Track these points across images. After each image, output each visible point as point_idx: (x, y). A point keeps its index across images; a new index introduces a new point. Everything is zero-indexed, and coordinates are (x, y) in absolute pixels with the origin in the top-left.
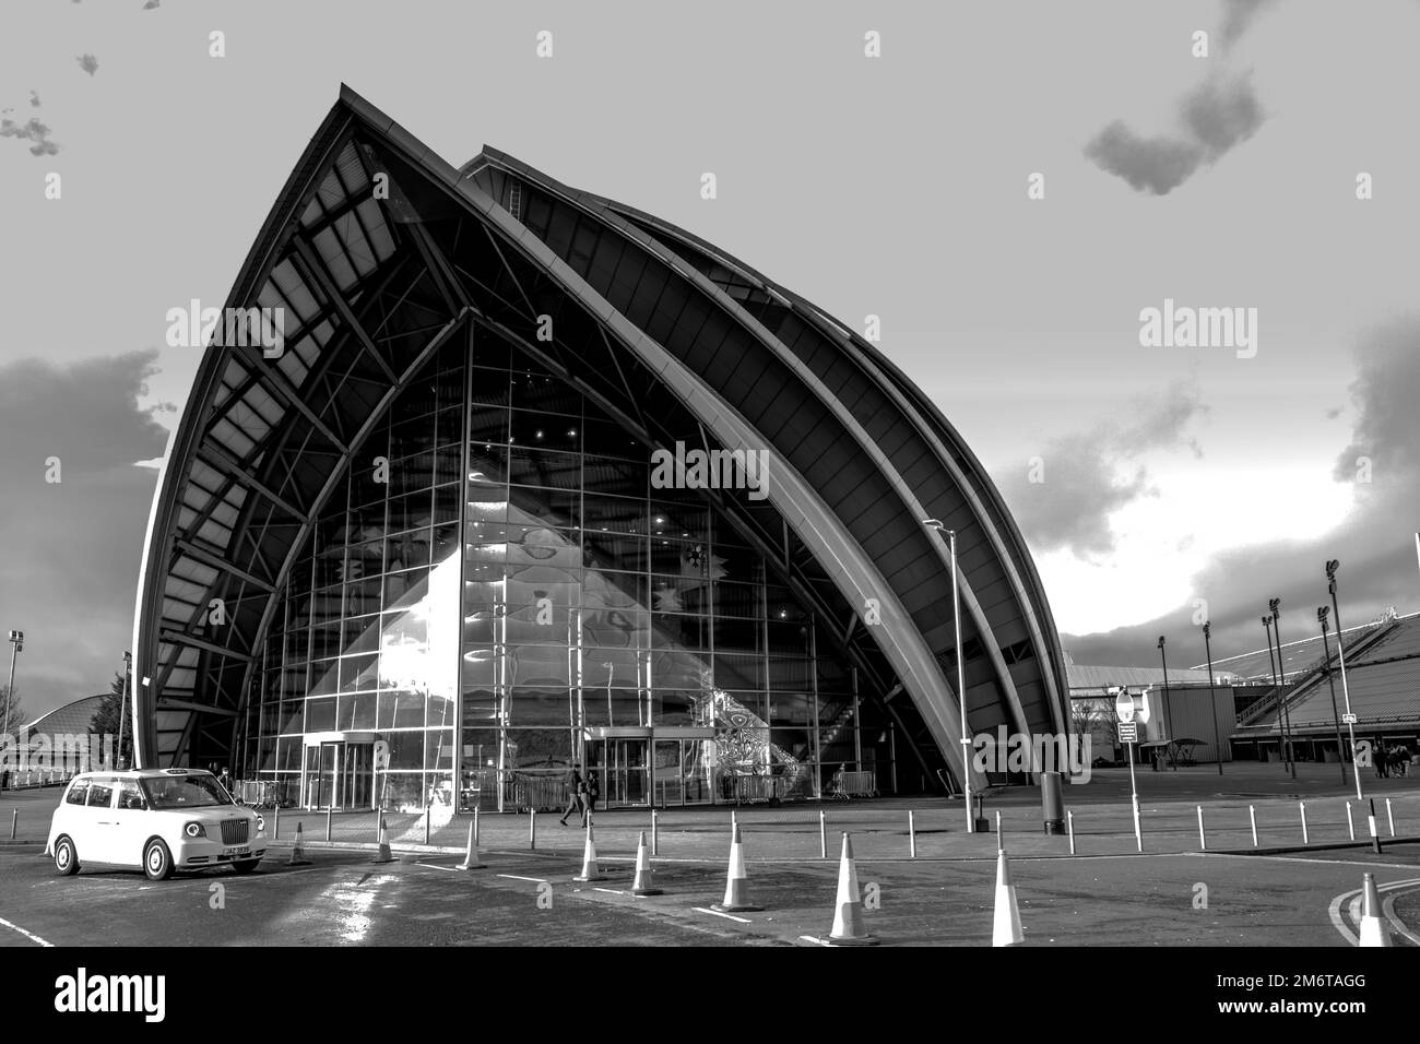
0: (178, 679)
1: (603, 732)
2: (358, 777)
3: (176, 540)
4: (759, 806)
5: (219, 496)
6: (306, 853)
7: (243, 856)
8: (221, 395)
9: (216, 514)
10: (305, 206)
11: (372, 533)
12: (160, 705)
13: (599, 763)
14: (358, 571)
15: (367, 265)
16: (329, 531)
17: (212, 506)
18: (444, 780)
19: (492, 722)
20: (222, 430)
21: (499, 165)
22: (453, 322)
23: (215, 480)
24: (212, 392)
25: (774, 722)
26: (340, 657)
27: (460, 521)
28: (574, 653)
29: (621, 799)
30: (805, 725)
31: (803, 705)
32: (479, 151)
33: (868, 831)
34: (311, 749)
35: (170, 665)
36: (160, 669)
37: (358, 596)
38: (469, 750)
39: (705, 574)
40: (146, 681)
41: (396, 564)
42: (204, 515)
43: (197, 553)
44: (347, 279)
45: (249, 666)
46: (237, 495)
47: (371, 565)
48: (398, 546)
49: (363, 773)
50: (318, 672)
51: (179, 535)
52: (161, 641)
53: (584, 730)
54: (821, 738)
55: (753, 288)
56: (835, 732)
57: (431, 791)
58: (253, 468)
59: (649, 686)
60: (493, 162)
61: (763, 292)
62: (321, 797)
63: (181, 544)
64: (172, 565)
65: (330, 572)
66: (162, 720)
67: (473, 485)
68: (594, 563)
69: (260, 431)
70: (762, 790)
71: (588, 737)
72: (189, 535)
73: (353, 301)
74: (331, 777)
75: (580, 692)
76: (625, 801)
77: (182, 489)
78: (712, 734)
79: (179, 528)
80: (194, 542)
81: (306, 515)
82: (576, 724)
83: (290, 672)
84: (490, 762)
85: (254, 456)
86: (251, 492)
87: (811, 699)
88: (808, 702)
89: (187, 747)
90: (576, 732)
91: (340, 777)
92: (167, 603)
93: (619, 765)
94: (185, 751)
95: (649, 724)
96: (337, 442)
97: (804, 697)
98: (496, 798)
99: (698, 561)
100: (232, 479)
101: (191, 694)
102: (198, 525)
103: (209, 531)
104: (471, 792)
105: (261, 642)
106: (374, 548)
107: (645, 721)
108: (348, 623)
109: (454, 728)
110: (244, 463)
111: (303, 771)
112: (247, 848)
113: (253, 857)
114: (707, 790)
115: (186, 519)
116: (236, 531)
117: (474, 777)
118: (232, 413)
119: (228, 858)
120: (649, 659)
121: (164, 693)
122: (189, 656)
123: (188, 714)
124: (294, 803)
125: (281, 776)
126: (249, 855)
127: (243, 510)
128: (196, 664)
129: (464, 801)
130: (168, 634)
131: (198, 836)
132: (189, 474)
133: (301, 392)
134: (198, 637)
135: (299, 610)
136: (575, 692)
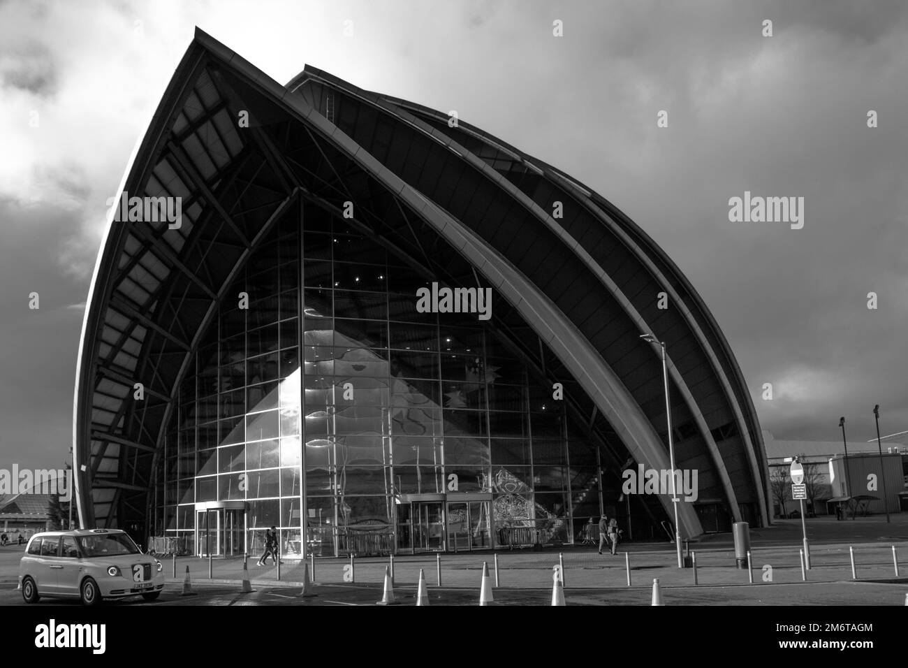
0: (106, 465)
1: (410, 498)
2: (234, 533)
3: (99, 366)
4: (527, 550)
5: (126, 334)
6: (192, 587)
7: (148, 589)
8: (124, 261)
9: (125, 347)
10: (175, 120)
11: (237, 357)
12: (94, 484)
13: (408, 521)
14: (228, 385)
15: (223, 159)
16: (206, 356)
17: (122, 342)
18: (295, 534)
19: (328, 492)
20: (126, 286)
21: (317, 79)
22: (288, 199)
23: (123, 322)
24: (118, 259)
25: (537, 488)
26: (218, 447)
27: (299, 346)
28: (387, 440)
29: (424, 546)
30: (561, 489)
31: (558, 474)
32: (302, 69)
33: (603, 568)
34: (201, 514)
35: (100, 456)
36: (93, 459)
37: (229, 403)
38: (312, 513)
39: (483, 380)
40: (83, 468)
41: (256, 378)
42: (117, 348)
43: (114, 375)
44: (209, 171)
45: (155, 455)
46: (140, 332)
47: (237, 380)
48: (256, 366)
49: (238, 530)
50: (203, 459)
51: (100, 363)
52: (93, 439)
53: (395, 497)
54: (573, 499)
55: (514, 162)
56: (584, 494)
57: (286, 543)
58: (150, 313)
59: (443, 463)
60: (312, 77)
61: (521, 164)
62: (209, 548)
63: (102, 369)
64: (96, 385)
65: (208, 387)
66: (97, 495)
67: (307, 318)
68: (400, 373)
69: (153, 286)
70: (529, 538)
71: (398, 502)
72: (108, 362)
73: (215, 187)
74: (215, 533)
75: (391, 468)
76: (427, 548)
77: (100, 330)
78: (490, 497)
79: (100, 358)
80: (111, 367)
81: (190, 345)
82: (389, 492)
83: (184, 459)
84: (328, 522)
85: (149, 304)
86: (149, 330)
87: (564, 470)
88: (563, 473)
89: (115, 514)
90: (390, 498)
91: (222, 533)
92: (95, 412)
93: (422, 522)
94: (114, 517)
95: (443, 491)
96: (209, 292)
97: (560, 469)
98: (333, 547)
99: (477, 370)
100: (135, 322)
101: (116, 476)
102: (113, 355)
103: (121, 359)
104: (315, 543)
105: (162, 439)
106: (238, 368)
107: (440, 489)
108: (223, 423)
109: (301, 497)
110: (143, 309)
111: (196, 529)
112: (151, 584)
113: (155, 590)
114: (488, 539)
115: (104, 351)
116: (140, 358)
117: (316, 532)
118: (132, 273)
119: (137, 590)
120: (442, 443)
121: (97, 476)
122: (113, 449)
123: (114, 490)
124: (191, 552)
125: (181, 534)
126: (152, 589)
127: (144, 343)
128: (117, 455)
129: (309, 550)
130: (96, 434)
131: (117, 575)
132: (104, 319)
133: (180, 256)
134: (118, 436)
135: (188, 415)
136: (388, 469)
